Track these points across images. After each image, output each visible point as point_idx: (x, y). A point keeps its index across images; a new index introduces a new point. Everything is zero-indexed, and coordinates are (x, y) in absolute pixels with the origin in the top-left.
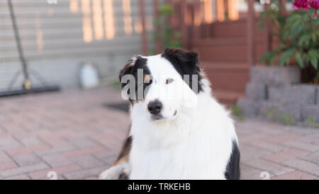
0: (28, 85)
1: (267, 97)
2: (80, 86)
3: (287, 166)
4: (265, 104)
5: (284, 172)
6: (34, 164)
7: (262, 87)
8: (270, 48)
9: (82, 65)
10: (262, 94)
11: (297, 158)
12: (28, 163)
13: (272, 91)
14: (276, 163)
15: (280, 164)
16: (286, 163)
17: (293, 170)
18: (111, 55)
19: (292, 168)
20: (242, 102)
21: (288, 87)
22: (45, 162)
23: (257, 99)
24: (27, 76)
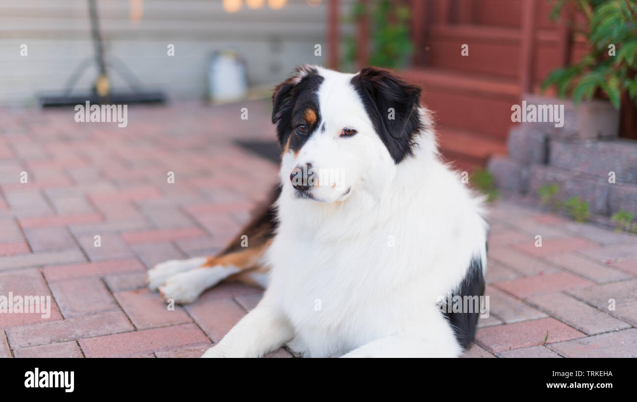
0: (104, 88)
1: (546, 160)
2: (206, 98)
3: (536, 307)
4: (540, 172)
5: (523, 319)
6: (60, 249)
7: (539, 137)
8: (568, 60)
9: (215, 56)
10: (538, 153)
11: (565, 293)
12: (49, 248)
13: (557, 148)
14: (517, 298)
15: (524, 301)
16: (537, 301)
17: (544, 315)
18: (275, 41)
19: (544, 311)
20: (499, 164)
21: (588, 145)
22: (82, 249)
23: (527, 163)
24: (103, 69)
